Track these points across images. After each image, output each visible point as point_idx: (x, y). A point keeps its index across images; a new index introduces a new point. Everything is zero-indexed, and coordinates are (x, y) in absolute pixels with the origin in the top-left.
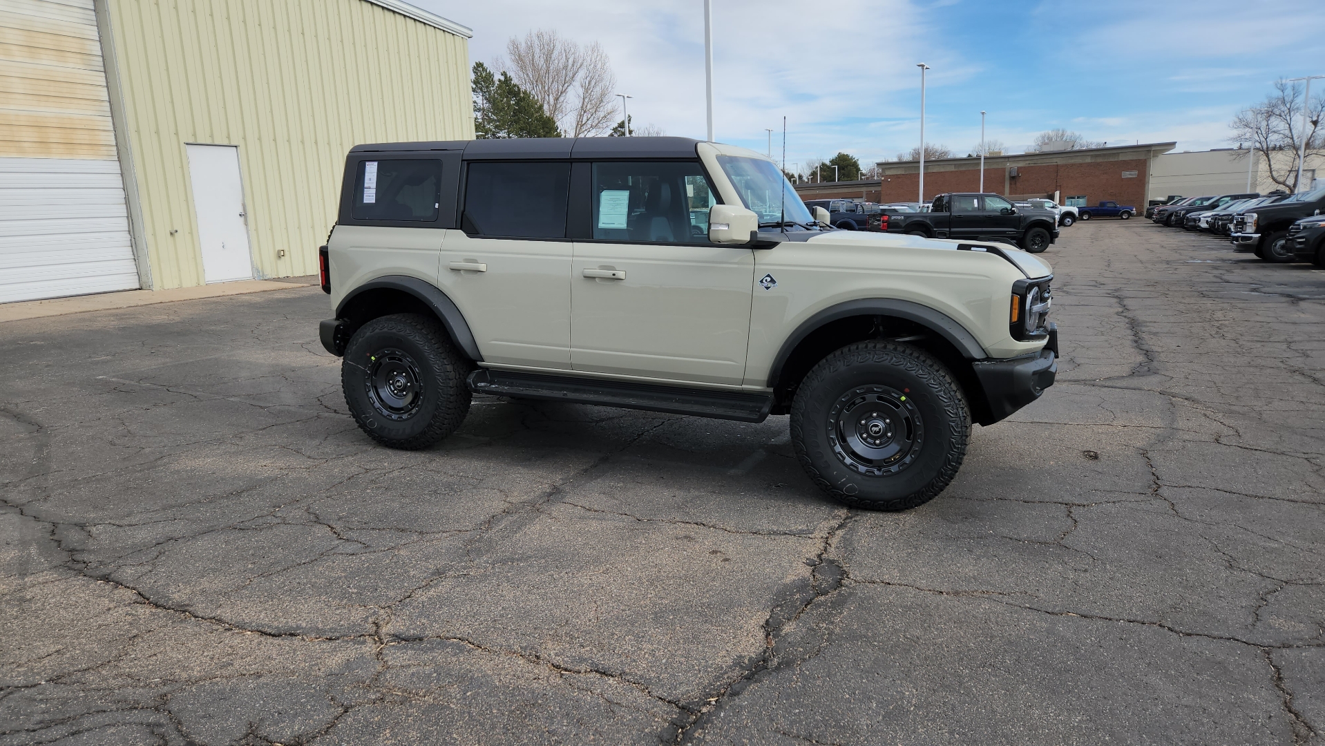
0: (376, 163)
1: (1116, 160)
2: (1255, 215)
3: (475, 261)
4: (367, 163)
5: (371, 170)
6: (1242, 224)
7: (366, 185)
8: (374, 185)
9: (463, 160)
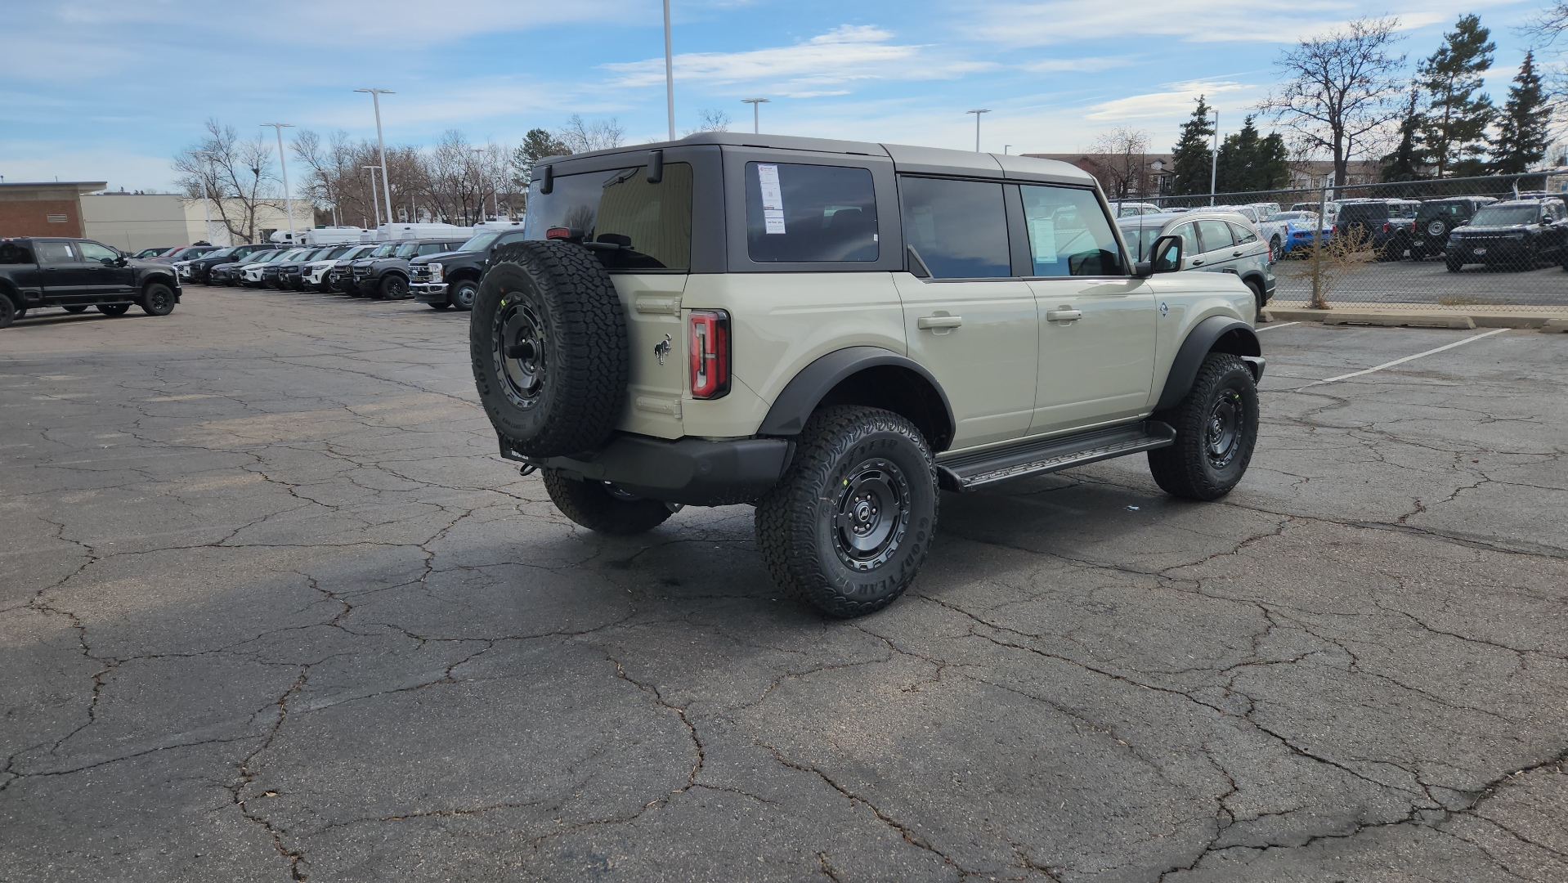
0: (775, 168)
1: (34, 199)
2: (440, 266)
3: (946, 314)
4: (760, 166)
5: (769, 178)
6: (425, 274)
7: (766, 204)
8: (779, 204)
9: (896, 172)
